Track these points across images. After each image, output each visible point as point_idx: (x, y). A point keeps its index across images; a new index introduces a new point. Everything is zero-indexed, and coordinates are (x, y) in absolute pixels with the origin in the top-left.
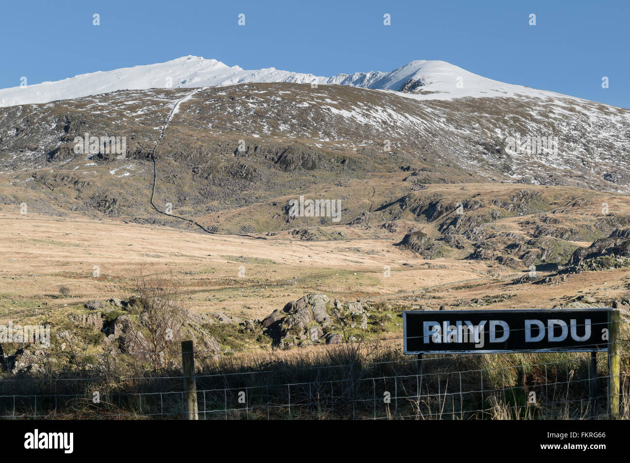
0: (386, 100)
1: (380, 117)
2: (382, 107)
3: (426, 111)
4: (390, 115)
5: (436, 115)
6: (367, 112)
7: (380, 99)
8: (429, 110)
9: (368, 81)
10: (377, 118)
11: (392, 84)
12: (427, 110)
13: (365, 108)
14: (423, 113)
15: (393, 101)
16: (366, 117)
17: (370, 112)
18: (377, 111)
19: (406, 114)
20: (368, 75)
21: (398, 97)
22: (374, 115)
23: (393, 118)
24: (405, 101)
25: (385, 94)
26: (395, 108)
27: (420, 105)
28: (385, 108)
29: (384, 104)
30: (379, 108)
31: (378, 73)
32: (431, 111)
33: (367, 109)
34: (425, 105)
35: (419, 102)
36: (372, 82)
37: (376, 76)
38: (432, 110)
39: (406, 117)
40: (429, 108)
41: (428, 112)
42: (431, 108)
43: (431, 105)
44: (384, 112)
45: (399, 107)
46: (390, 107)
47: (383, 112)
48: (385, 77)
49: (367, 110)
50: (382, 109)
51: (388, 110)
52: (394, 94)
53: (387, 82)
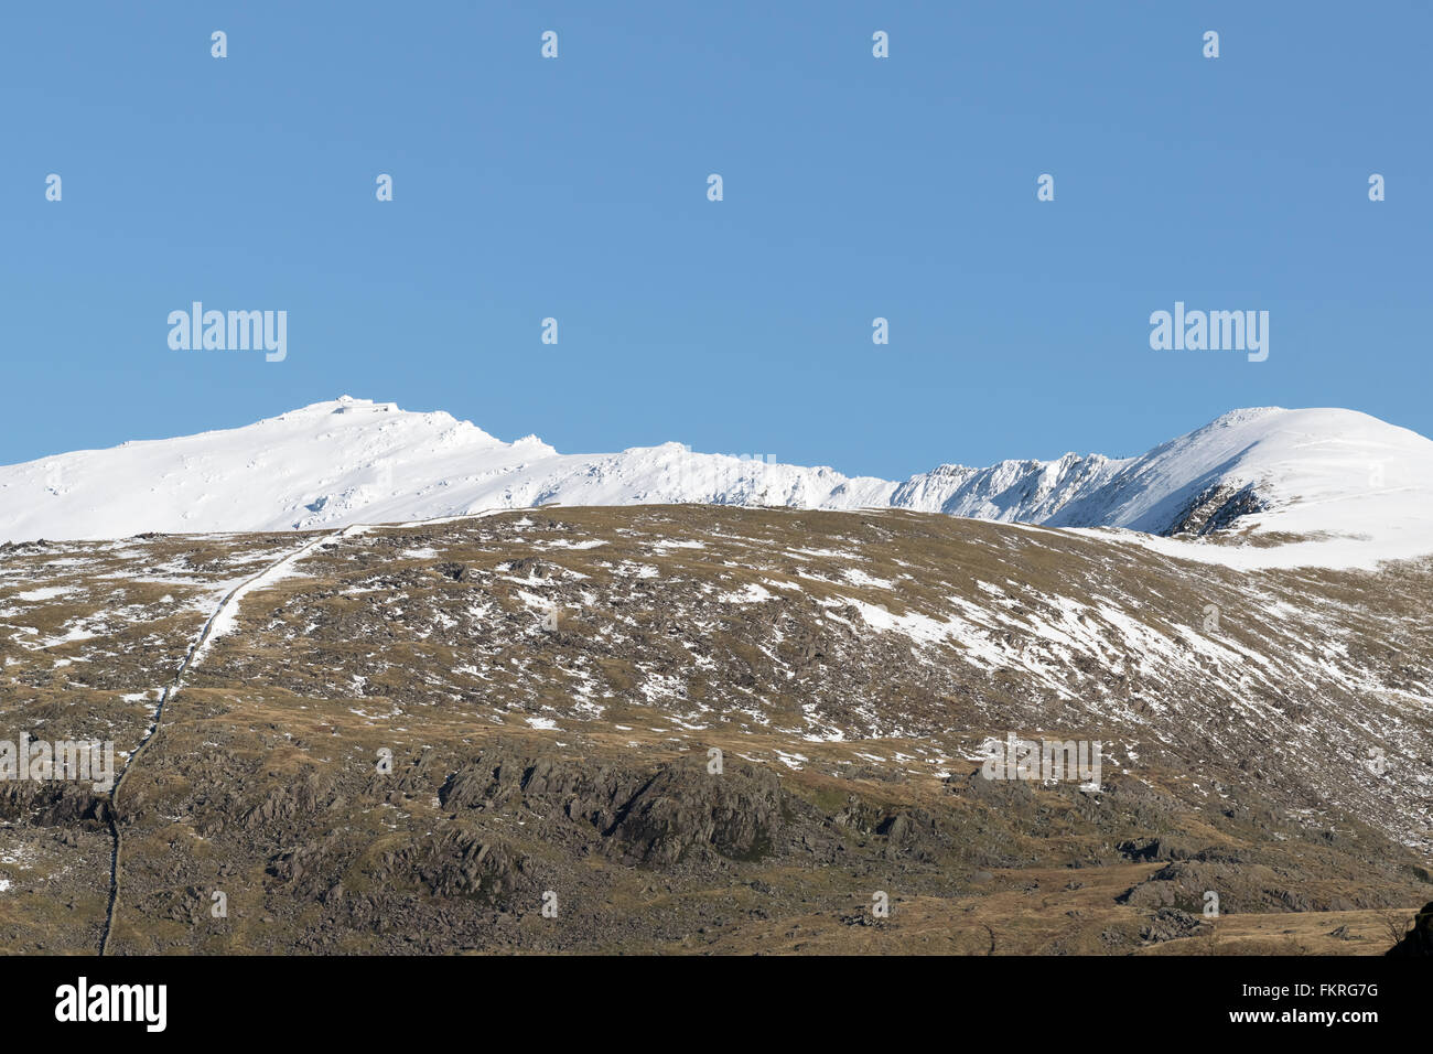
0: (1101, 570)
1: (1066, 640)
2: (1080, 599)
3: (1267, 615)
4: (1111, 633)
5: (1306, 628)
6: (1015, 622)
7: (1076, 567)
8: (1280, 609)
9: (1055, 492)
10: (1055, 648)
11: (1146, 506)
12: (1272, 610)
13: (1009, 603)
14: (1251, 622)
15: (1128, 573)
16: (1008, 640)
17: (1029, 623)
18: (1057, 615)
19: (1179, 627)
20: (1053, 471)
21: (1152, 559)
22: (1044, 631)
23: (1122, 644)
24: (1183, 575)
25: (1100, 548)
26: (1135, 604)
27: (1243, 590)
28: (1093, 603)
29: (1091, 589)
30: (1066, 605)
31: (1092, 461)
32: (1289, 615)
33: (1015, 608)
34: (1263, 589)
35: (1241, 579)
36: (1067, 495)
37: (1086, 472)
38: (1290, 608)
39: (1179, 641)
40: (1279, 603)
41: (1276, 620)
42: (1290, 600)
43: (1288, 591)
44: (1089, 621)
45: (1153, 598)
46: (1115, 599)
47: (1081, 619)
48: (1118, 477)
49: (1016, 613)
50: (1080, 607)
51: (1106, 613)
52: (1138, 547)
53: (1128, 499)
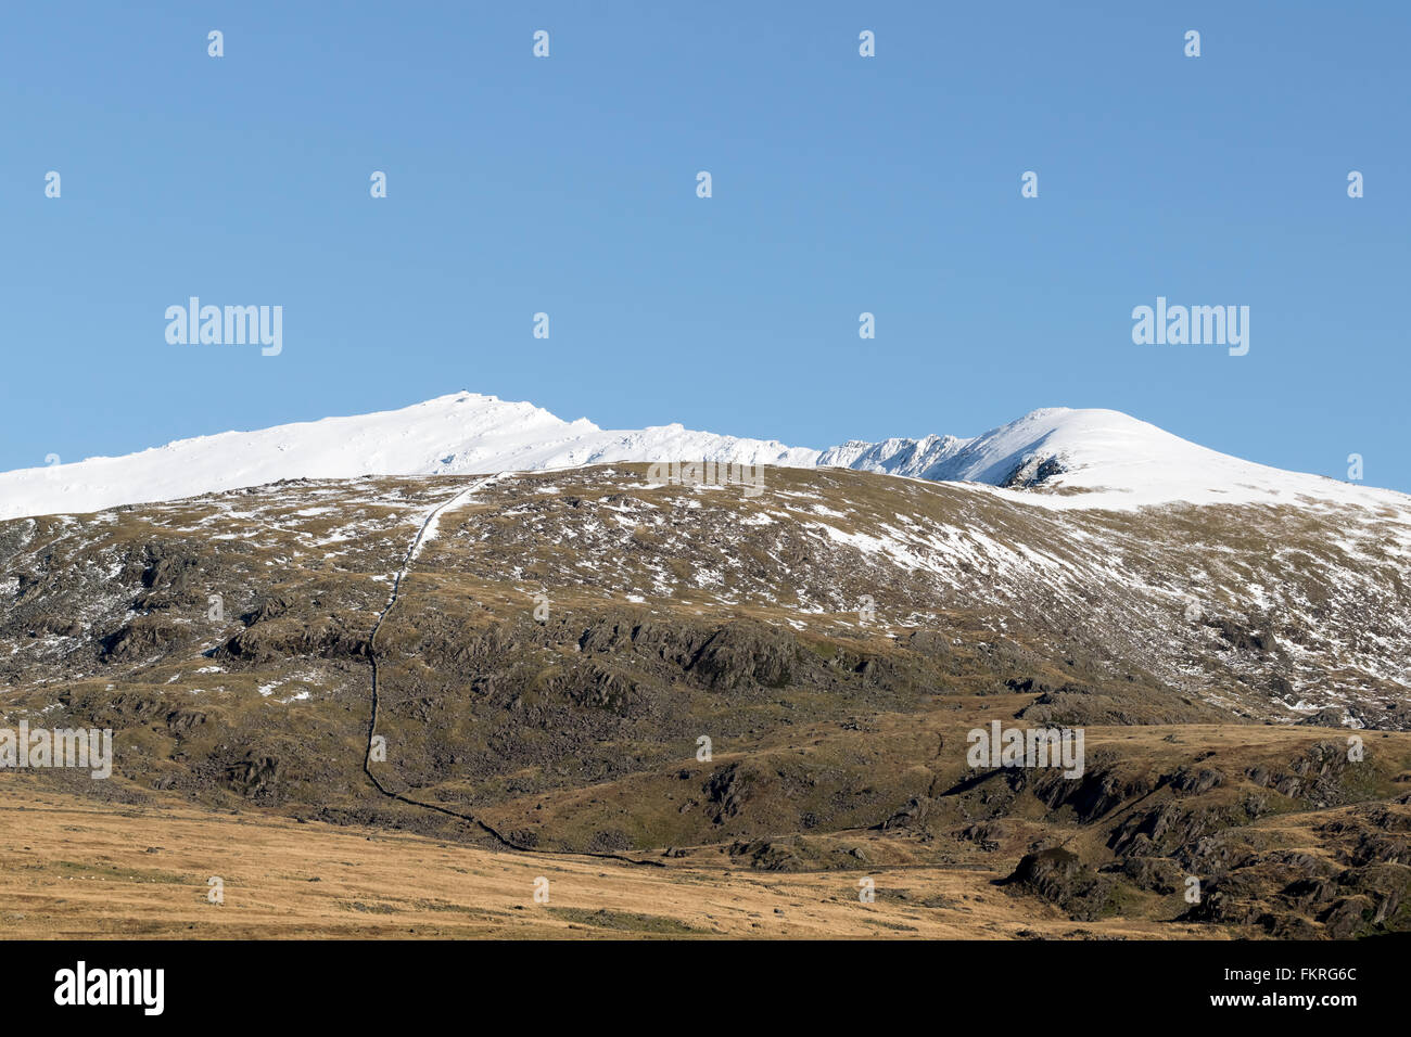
0: (969, 509)
1: (953, 552)
2: (958, 527)
3: (1071, 538)
4: (979, 548)
5: (1096, 547)
6: (921, 540)
7: (953, 506)
8: (1080, 535)
9: (922, 459)
10: (947, 556)
11: (984, 468)
12: (1073, 535)
13: (916, 528)
14: (1062, 543)
15: (985, 510)
16: (919, 552)
17: (930, 541)
18: (946, 536)
19: (1019, 545)
20: (922, 445)
21: (998, 502)
22: (939, 546)
23: (986, 555)
24: (1019, 513)
25: (966, 495)
26: (991, 530)
27: (1056, 522)
28: (966, 529)
29: (964, 520)
30: (950, 529)
31: (946, 440)
32: (1085, 538)
33: (920, 531)
34: (1068, 522)
35: (1054, 515)
36: (931, 461)
37: (943, 447)
38: (1085, 534)
39: (1020, 554)
40: (1079, 531)
41: (1078, 541)
42: (1085, 529)
43: (1083, 523)
44: (965, 540)
45: (1002, 528)
46: (979, 526)
47: (960, 539)
48: (964, 449)
49: (921, 534)
50: (959, 531)
51: (974, 535)
52: (989, 494)
53: (971, 464)
